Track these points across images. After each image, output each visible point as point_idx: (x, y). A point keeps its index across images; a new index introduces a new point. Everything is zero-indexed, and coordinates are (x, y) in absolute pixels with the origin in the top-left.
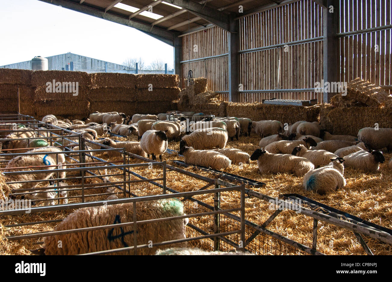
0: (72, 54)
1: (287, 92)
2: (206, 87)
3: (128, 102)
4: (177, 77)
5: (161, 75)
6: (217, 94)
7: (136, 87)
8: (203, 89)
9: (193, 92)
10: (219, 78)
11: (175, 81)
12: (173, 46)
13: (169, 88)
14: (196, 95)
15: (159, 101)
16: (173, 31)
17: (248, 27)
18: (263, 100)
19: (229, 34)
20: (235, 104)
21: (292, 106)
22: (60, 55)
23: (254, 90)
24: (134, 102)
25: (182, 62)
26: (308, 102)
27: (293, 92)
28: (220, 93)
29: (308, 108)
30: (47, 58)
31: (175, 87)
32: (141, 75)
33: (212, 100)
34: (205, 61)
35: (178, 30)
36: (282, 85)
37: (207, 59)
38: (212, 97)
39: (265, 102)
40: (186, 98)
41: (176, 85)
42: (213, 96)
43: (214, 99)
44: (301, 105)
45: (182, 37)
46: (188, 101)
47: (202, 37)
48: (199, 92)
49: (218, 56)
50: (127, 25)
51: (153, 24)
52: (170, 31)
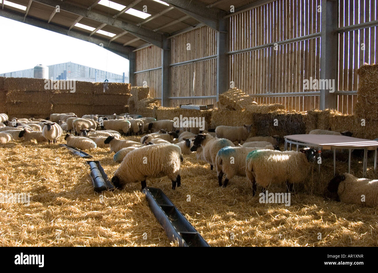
0: (72, 63)
1: (199, 99)
2: (149, 94)
3: (86, 105)
4: (129, 85)
5: (115, 84)
6: (155, 100)
7: (93, 93)
8: (146, 96)
9: (137, 98)
10: (159, 87)
11: (127, 88)
12: (128, 59)
13: (122, 95)
14: (139, 100)
15: (113, 105)
16: (128, 46)
17: (176, 45)
18: (180, 105)
19: (162, 50)
20: (166, 108)
21: (194, 110)
22: (61, 64)
23: (179, 97)
24: (91, 105)
25: (135, 73)
26: (206, 106)
27: (203, 98)
28: (158, 100)
29: (203, 112)
30: (48, 66)
31: (128, 94)
32: (98, 83)
33: (151, 105)
34: (149, 72)
35: (131, 45)
36: (196, 93)
37: (151, 70)
38: (151, 103)
39: (181, 107)
40: (133, 103)
41: (129, 92)
42: (152, 101)
43: (152, 104)
44: (199, 109)
45: (136, 52)
46: (134, 105)
47: (148, 52)
48: (142, 98)
49: (158, 68)
50: (88, 41)
51: (110, 41)
52: (126, 46)
